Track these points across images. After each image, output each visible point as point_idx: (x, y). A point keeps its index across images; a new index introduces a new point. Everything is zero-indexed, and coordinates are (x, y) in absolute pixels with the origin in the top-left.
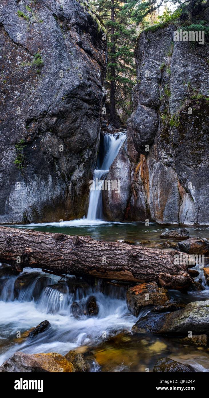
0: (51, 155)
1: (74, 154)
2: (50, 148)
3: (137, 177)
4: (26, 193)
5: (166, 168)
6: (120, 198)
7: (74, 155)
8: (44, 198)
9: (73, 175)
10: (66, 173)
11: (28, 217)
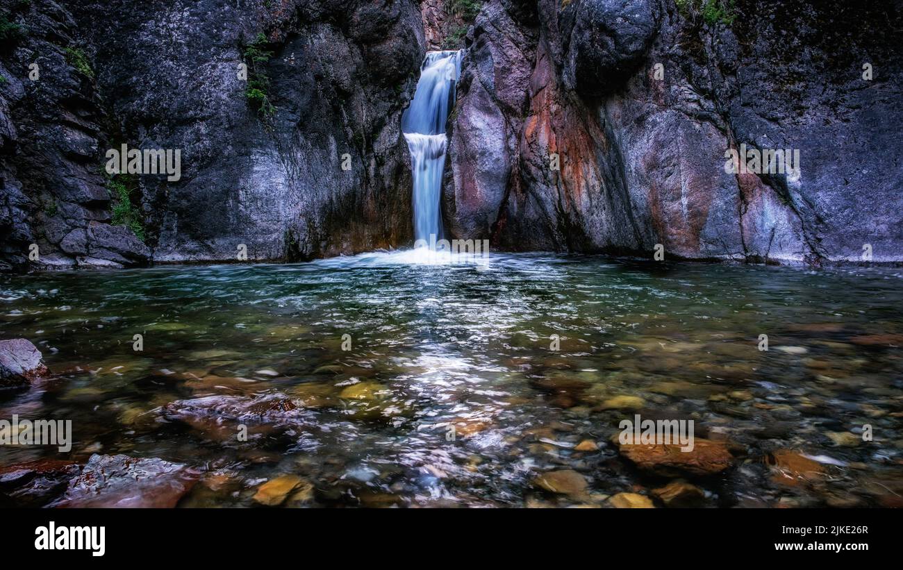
0: (334, 83)
1: (383, 86)
2: (331, 66)
3: (532, 151)
4: (286, 180)
5: (694, 124)
6: (482, 197)
7: (383, 88)
8: (324, 194)
9: (378, 139)
10: (365, 134)
11: (301, 243)
